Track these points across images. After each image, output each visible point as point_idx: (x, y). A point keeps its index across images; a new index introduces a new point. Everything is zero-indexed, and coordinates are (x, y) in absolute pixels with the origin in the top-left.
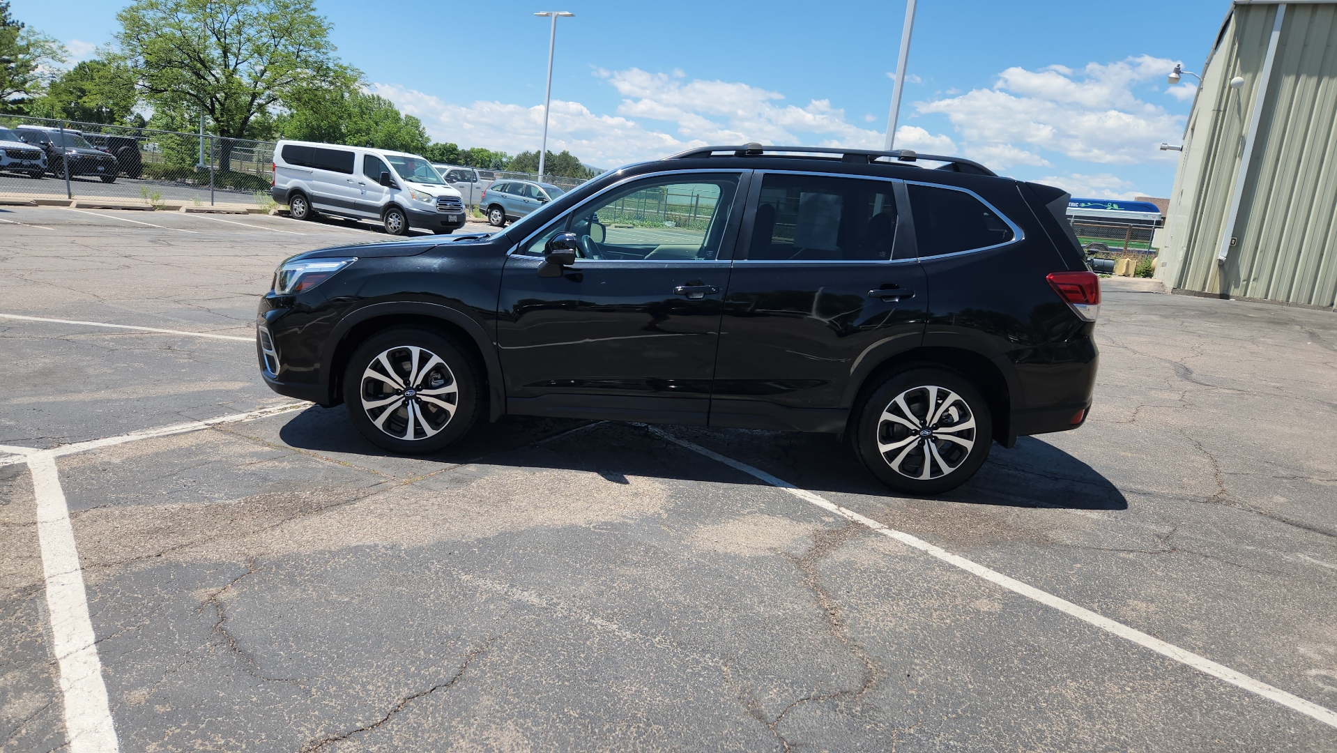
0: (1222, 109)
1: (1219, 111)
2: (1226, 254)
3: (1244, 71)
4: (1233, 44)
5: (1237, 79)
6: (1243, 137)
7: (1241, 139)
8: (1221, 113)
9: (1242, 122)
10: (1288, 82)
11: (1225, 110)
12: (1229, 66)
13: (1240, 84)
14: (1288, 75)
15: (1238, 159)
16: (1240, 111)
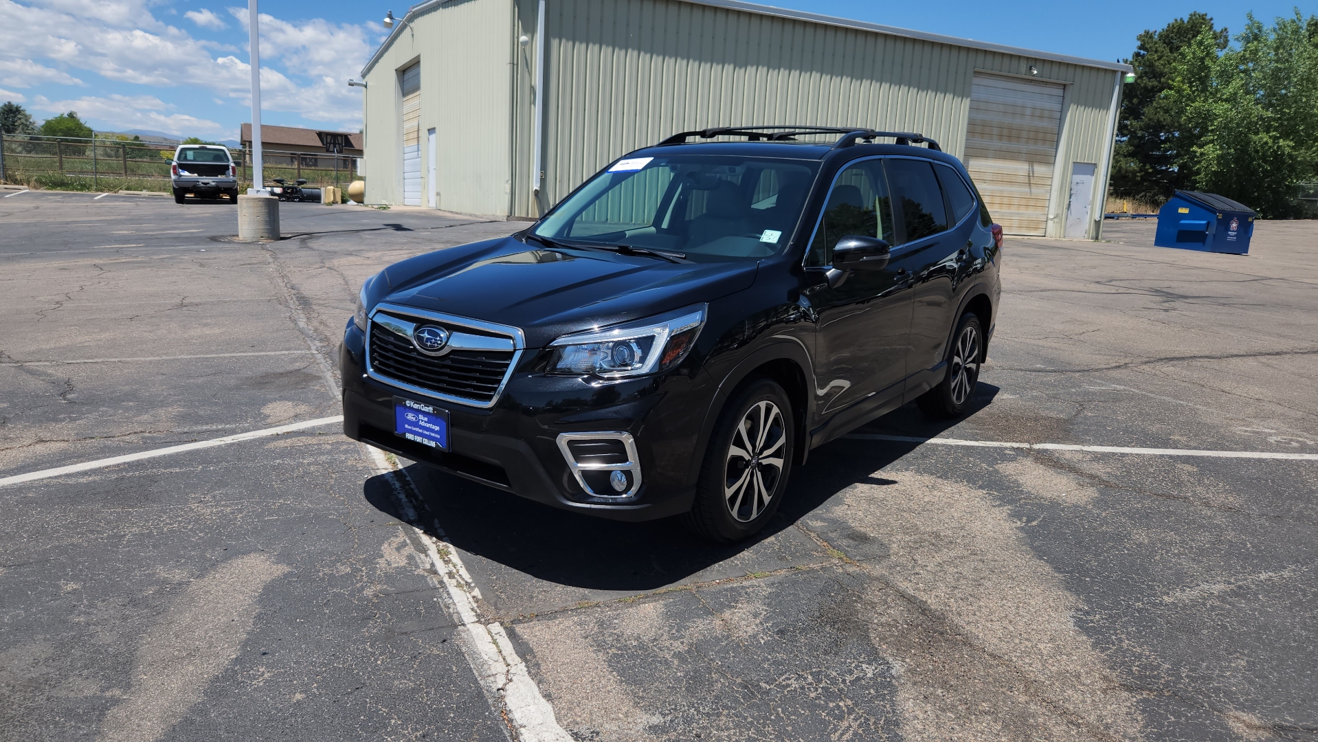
0: (515, 63)
1: (513, 64)
2: (539, 185)
3: (525, 32)
4: (514, 7)
5: (523, 38)
6: (533, 88)
7: (533, 89)
8: (515, 67)
9: (530, 74)
10: (555, 43)
11: (517, 64)
12: (514, 26)
13: (524, 43)
14: (554, 38)
15: (532, 106)
16: (528, 65)
